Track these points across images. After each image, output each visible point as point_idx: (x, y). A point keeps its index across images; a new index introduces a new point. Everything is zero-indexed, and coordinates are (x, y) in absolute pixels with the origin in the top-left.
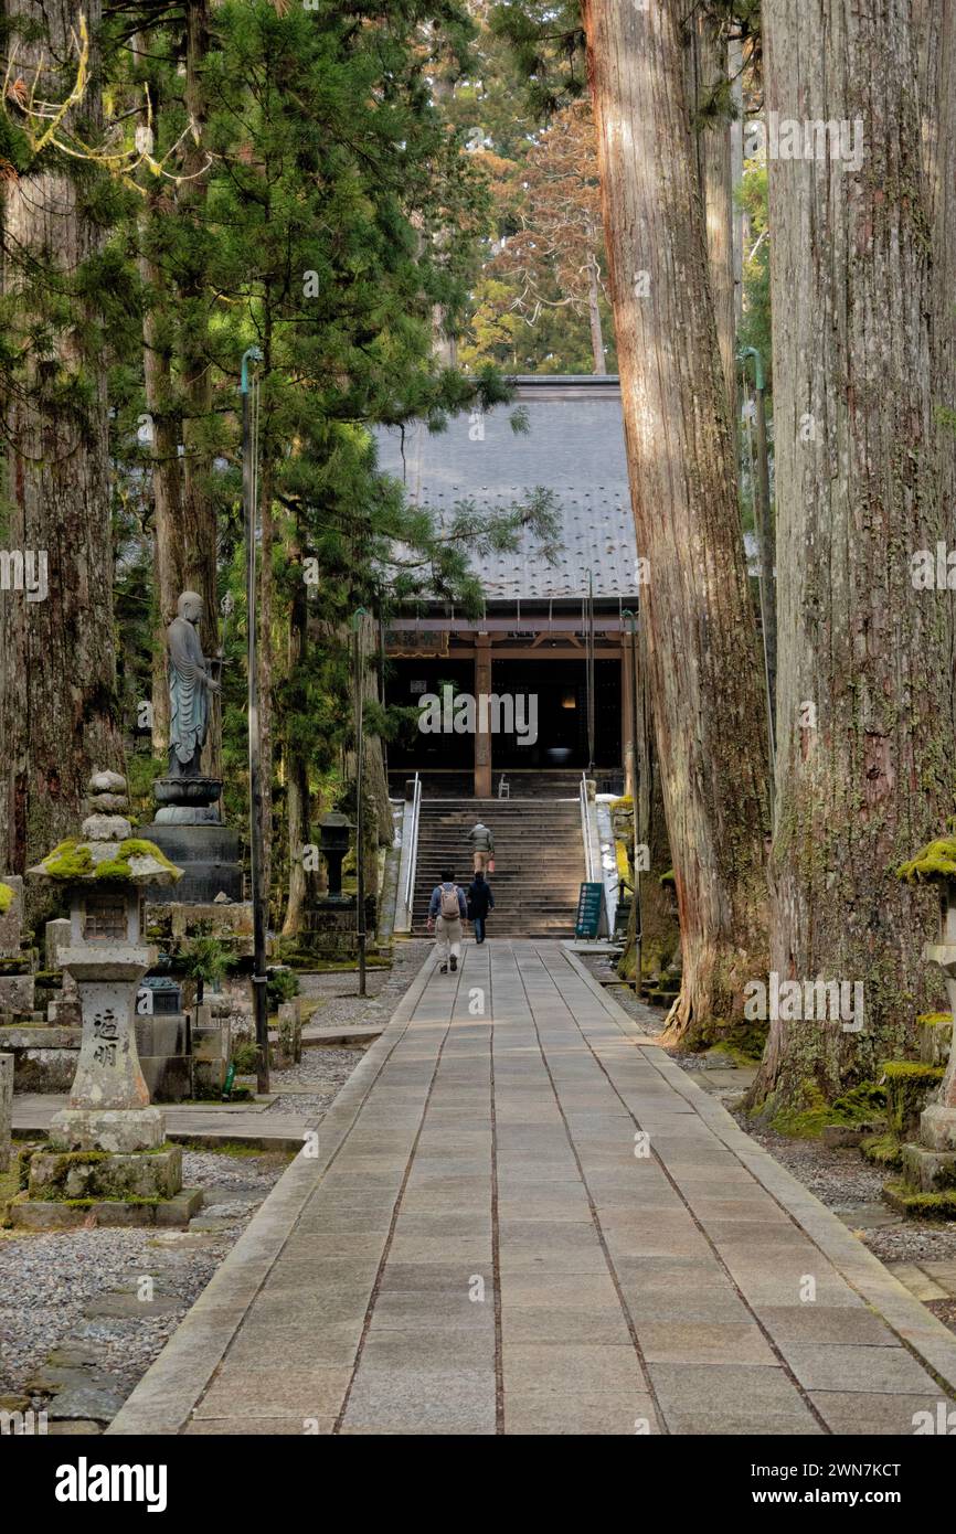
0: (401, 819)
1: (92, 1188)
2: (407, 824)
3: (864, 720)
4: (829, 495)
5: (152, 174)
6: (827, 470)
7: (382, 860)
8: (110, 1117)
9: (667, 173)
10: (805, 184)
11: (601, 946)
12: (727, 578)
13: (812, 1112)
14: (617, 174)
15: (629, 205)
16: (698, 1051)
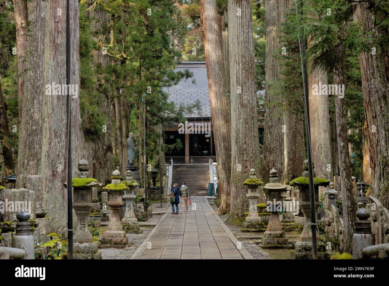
0: (168, 169)
1: (128, 229)
2: (170, 170)
3: (245, 158)
4: (239, 122)
5: (124, 57)
6: (239, 118)
7: (164, 178)
8: (130, 219)
9: (217, 54)
10: (235, 70)
11: (213, 197)
12: (229, 129)
13: (236, 221)
14: (208, 55)
15: (211, 60)
16: (224, 215)
